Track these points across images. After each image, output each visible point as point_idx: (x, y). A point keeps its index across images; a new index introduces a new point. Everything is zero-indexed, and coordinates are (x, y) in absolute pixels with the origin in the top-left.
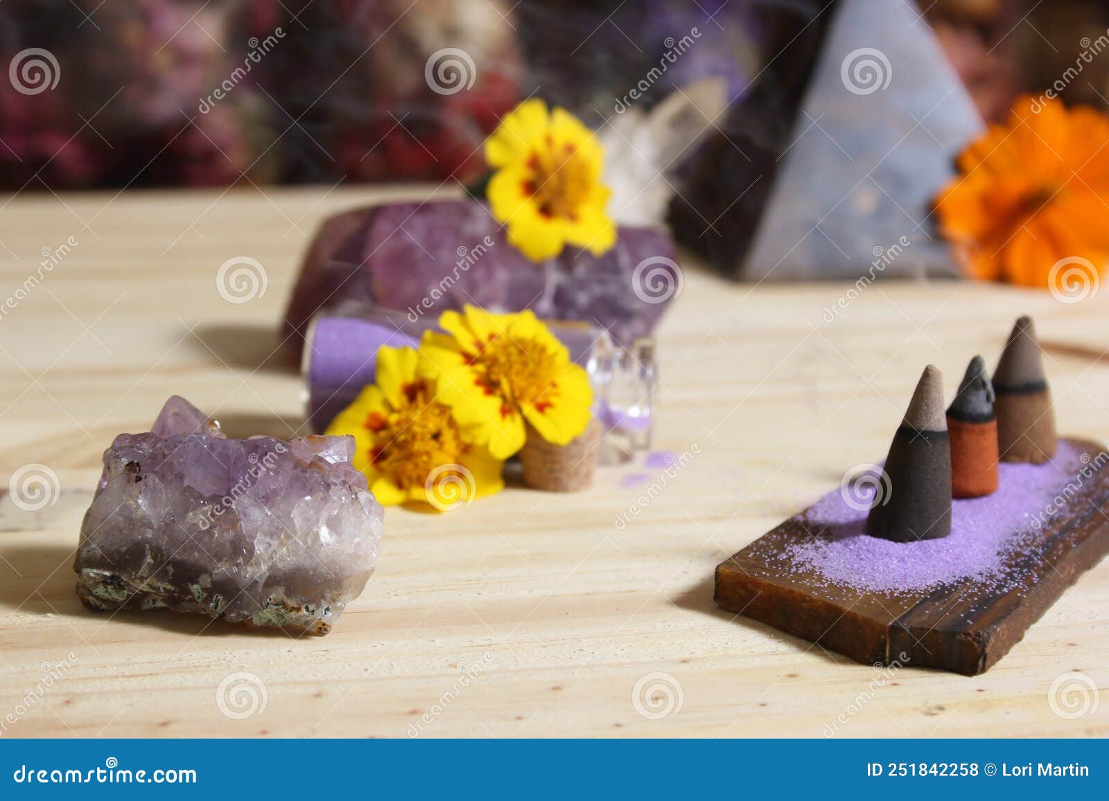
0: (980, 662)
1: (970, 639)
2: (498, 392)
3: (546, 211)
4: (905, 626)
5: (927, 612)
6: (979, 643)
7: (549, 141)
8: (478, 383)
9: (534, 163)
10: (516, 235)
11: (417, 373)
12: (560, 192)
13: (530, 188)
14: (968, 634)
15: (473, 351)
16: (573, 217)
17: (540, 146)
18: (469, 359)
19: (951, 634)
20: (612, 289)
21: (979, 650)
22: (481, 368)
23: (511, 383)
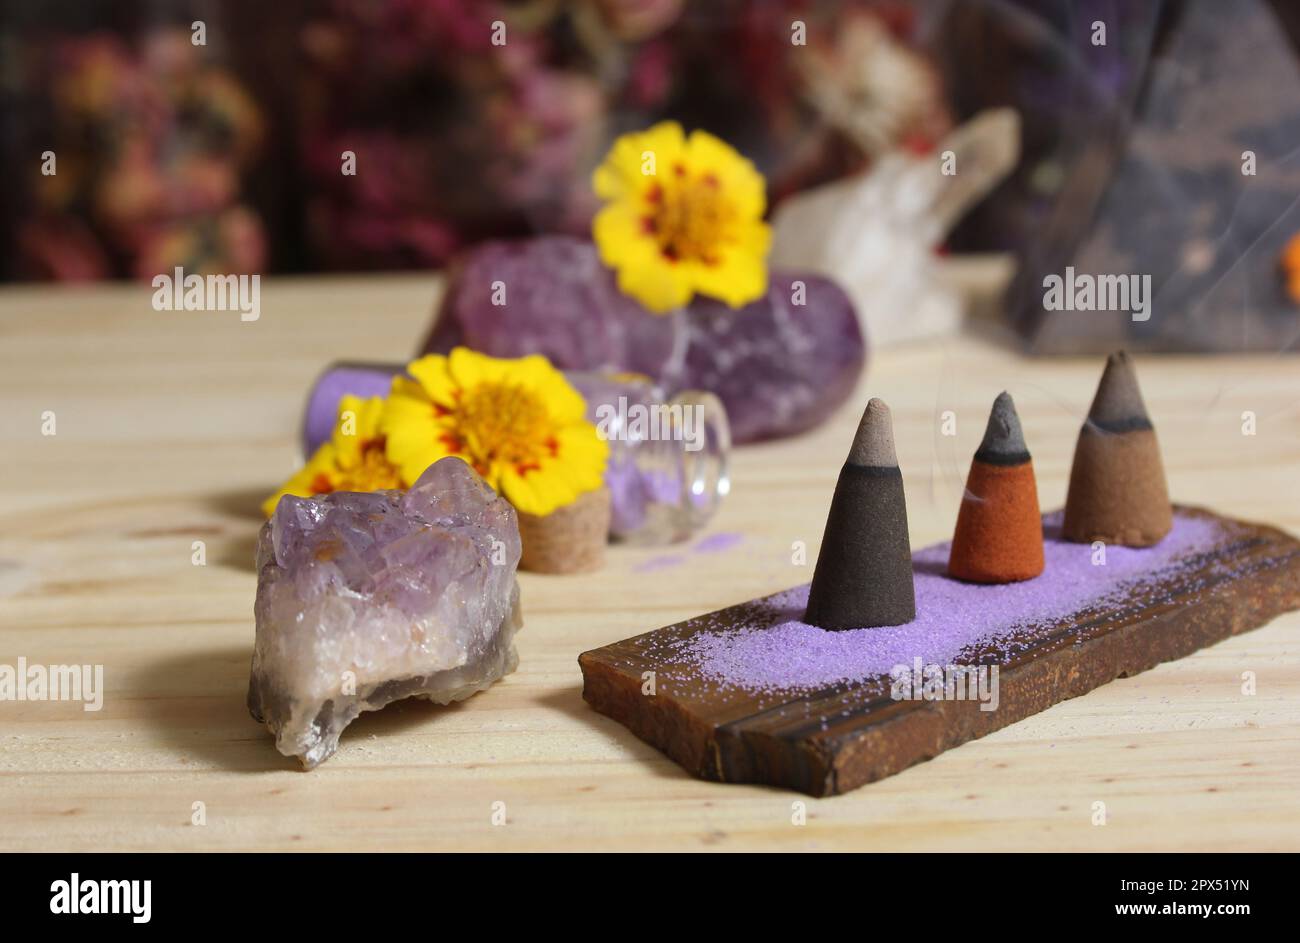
0: (829, 781)
1: (812, 748)
2: (465, 450)
3: (671, 253)
4: (737, 729)
5: (783, 713)
6: (825, 754)
7: (679, 171)
8: (444, 439)
9: (656, 195)
10: (630, 281)
11: (378, 426)
12: (682, 230)
13: (651, 226)
14: (810, 742)
15: (447, 400)
16: (709, 261)
17: (667, 179)
18: (442, 410)
19: (790, 739)
20: (766, 347)
21: (826, 764)
22: (448, 421)
23: (480, 438)
